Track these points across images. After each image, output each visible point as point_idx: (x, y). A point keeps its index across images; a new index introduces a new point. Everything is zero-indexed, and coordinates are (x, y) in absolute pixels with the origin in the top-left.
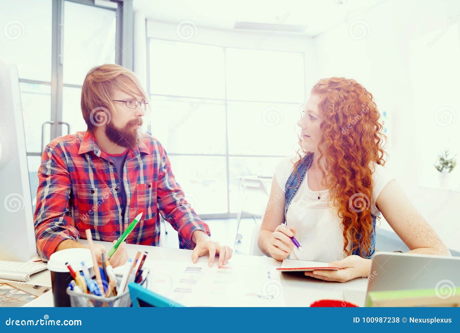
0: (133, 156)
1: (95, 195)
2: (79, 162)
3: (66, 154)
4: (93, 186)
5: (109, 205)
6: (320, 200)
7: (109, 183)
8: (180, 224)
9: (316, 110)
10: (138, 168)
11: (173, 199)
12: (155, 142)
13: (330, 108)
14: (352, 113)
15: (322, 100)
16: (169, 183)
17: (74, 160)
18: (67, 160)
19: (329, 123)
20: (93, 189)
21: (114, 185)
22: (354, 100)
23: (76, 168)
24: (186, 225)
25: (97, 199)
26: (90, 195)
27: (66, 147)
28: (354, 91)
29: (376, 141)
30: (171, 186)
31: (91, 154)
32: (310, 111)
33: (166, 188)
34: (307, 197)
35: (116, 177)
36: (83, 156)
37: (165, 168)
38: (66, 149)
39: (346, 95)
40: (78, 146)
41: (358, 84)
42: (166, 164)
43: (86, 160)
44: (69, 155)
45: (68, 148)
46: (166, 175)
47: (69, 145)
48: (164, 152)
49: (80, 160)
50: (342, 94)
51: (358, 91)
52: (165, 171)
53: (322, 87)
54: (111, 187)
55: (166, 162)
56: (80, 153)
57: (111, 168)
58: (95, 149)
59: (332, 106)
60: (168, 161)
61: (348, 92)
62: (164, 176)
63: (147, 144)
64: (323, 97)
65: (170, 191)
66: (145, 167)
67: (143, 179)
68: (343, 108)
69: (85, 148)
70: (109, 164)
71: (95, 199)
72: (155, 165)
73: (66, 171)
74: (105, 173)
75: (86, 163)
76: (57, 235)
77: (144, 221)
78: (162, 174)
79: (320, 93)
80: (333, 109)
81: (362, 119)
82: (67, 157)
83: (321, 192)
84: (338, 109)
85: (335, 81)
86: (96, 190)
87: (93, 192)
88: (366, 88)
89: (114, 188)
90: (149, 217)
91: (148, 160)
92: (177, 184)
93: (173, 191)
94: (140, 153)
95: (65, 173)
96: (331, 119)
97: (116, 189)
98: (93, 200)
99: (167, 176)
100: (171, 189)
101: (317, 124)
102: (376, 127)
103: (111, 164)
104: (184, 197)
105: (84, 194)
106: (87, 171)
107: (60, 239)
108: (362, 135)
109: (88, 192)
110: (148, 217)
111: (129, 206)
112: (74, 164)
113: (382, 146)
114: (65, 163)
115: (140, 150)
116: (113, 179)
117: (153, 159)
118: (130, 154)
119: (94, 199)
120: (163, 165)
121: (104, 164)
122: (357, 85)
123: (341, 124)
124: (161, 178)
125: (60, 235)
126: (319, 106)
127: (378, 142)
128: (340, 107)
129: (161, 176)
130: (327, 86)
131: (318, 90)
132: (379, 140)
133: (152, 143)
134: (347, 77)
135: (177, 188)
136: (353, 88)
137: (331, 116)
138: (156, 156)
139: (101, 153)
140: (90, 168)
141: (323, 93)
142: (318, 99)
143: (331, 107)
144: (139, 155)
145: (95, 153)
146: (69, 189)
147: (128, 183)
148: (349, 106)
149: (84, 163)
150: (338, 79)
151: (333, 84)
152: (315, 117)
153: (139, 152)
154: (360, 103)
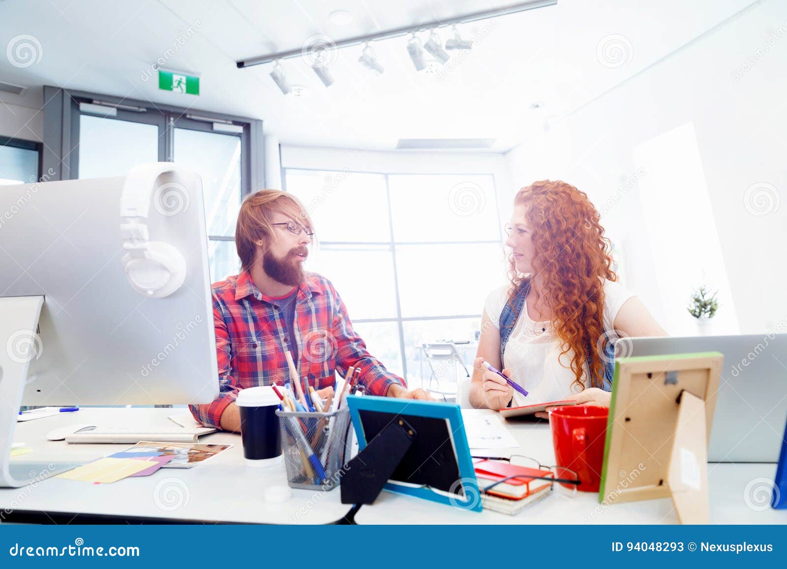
0: (304, 296)
1: (258, 349)
2: (235, 310)
3: (220, 303)
4: (254, 338)
5: (275, 361)
6: (546, 331)
7: (275, 333)
8: (367, 380)
9: (522, 221)
10: (309, 312)
11: (353, 349)
12: (325, 281)
13: (539, 215)
14: (566, 216)
15: (528, 208)
16: (347, 330)
17: (230, 309)
18: (223, 310)
19: (541, 232)
20: (255, 342)
21: (282, 335)
22: (565, 201)
23: (233, 318)
24: (377, 379)
25: (261, 355)
26: (252, 350)
27: (219, 294)
28: (564, 192)
29: (601, 246)
30: (349, 334)
31: (250, 298)
32: (517, 225)
33: (343, 335)
34: (528, 330)
35: (283, 325)
36: (240, 302)
37: (339, 312)
38: (218, 296)
39: (555, 197)
40: (233, 292)
41: (567, 184)
42: (340, 308)
43: (245, 308)
44: (224, 304)
45: (222, 295)
46: (341, 320)
47: (222, 292)
48: (336, 294)
49: (237, 308)
50: (551, 197)
51: (568, 191)
52: (341, 315)
53: (526, 194)
54: (279, 338)
55: (340, 304)
56: (237, 298)
57: (276, 313)
58: (255, 292)
59: (541, 212)
60: (343, 304)
61: (556, 194)
62: (339, 322)
63: (316, 283)
64: (529, 205)
65: (348, 340)
66: (317, 310)
67: (316, 325)
68: (554, 212)
69: (242, 292)
70: (274, 309)
71: (259, 355)
72: (329, 308)
73: (223, 323)
74: (269, 320)
75: (244, 312)
76: (225, 395)
77: (320, 379)
78: (337, 319)
79: (525, 201)
80: (543, 216)
81: (579, 221)
82: (221, 306)
83: (545, 322)
84: (549, 215)
85: (538, 185)
86: (258, 343)
87: (255, 346)
88: (576, 187)
89: (282, 339)
90: (326, 374)
91: (320, 301)
92: (355, 333)
93: (352, 340)
94: (312, 292)
95: (222, 325)
96: (542, 227)
97: (286, 340)
98: (256, 357)
99: (343, 323)
100: (350, 337)
101: (528, 236)
102: (598, 230)
103: (276, 307)
104: (365, 348)
105: (244, 350)
106: (246, 320)
107: (230, 399)
108: (581, 240)
109: (249, 346)
110: (324, 375)
111: (301, 360)
112: (230, 313)
113: (608, 251)
114: (221, 313)
115: (310, 289)
116: (280, 328)
117: (326, 300)
118: (299, 295)
119: (257, 355)
120: (338, 308)
121: (267, 310)
122: (565, 185)
123: (555, 231)
124: (337, 325)
125: (229, 395)
126: (526, 216)
127: (603, 247)
128: (551, 212)
129: (336, 321)
130: (531, 192)
131: (522, 198)
132: (604, 245)
133: (322, 282)
134: (552, 179)
135: (355, 337)
136: (561, 189)
137: (542, 224)
138: (328, 297)
139: (263, 296)
140: (249, 317)
141: (528, 200)
142: (523, 209)
143: (541, 214)
144: (311, 296)
145: (255, 296)
146: (227, 345)
147: (299, 331)
148: (561, 209)
149: (241, 311)
150: (543, 182)
151: (538, 188)
152: (524, 228)
153: (310, 292)
154: (573, 203)
